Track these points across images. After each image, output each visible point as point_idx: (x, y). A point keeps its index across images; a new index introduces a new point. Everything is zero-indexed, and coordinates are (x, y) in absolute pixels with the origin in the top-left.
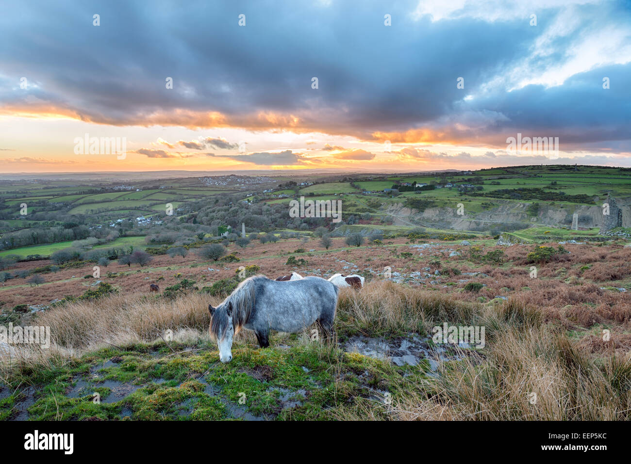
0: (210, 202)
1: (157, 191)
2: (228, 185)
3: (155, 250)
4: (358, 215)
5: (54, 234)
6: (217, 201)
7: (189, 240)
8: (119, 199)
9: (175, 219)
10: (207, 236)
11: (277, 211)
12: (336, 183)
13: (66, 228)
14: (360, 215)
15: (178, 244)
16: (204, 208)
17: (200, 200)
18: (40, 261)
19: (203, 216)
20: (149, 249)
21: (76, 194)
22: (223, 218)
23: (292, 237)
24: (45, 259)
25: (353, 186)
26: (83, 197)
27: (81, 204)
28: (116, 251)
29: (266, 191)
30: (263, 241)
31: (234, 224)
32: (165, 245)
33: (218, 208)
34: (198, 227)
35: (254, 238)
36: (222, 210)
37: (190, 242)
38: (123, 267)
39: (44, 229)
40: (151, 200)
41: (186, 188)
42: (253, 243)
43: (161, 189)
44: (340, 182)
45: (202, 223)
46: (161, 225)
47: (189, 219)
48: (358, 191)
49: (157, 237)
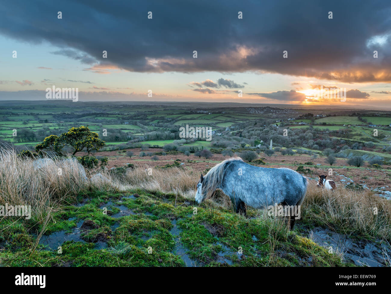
0: (251, 124)
1: (221, 115)
2: (264, 113)
3: (215, 150)
4: (362, 143)
5: (166, 135)
6: (256, 124)
7: (235, 147)
8: (199, 118)
9: (229, 133)
10: (247, 145)
11: (296, 134)
12: (346, 117)
13: (171, 132)
14: (364, 143)
15: (229, 148)
16: (247, 128)
17: (245, 122)
18: (158, 149)
19: (246, 133)
20: (212, 149)
21: (178, 114)
22: (258, 135)
23: (305, 153)
24: (161, 148)
25: (361, 120)
26: (181, 116)
27: (180, 120)
28: (194, 148)
29: (290, 119)
30: (284, 153)
31: (266, 140)
32: (221, 148)
33: (256, 128)
34: (242, 139)
35: (277, 150)
36: (258, 130)
37: (236, 148)
38: (197, 158)
39: (162, 132)
40: (216, 120)
41: (238, 114)
42: (276, 154)
43: (223, 113)
44: (349, 116)
45: (245, 137)
46: (221, 136)
47: (237, 134)
48: (365, 124)
49: (217, 143)
